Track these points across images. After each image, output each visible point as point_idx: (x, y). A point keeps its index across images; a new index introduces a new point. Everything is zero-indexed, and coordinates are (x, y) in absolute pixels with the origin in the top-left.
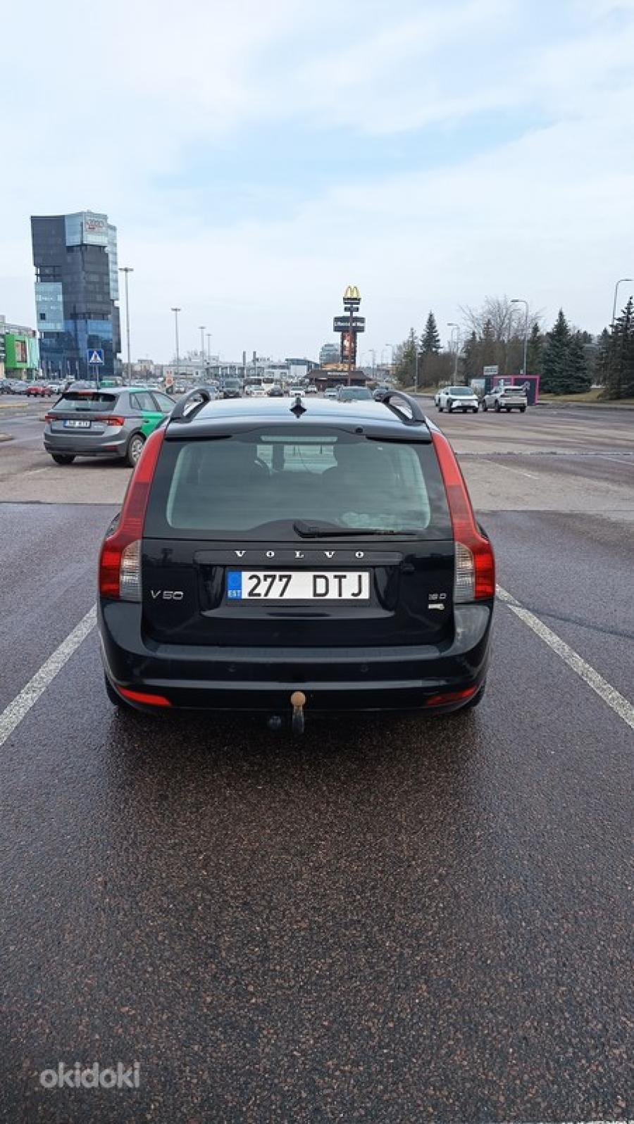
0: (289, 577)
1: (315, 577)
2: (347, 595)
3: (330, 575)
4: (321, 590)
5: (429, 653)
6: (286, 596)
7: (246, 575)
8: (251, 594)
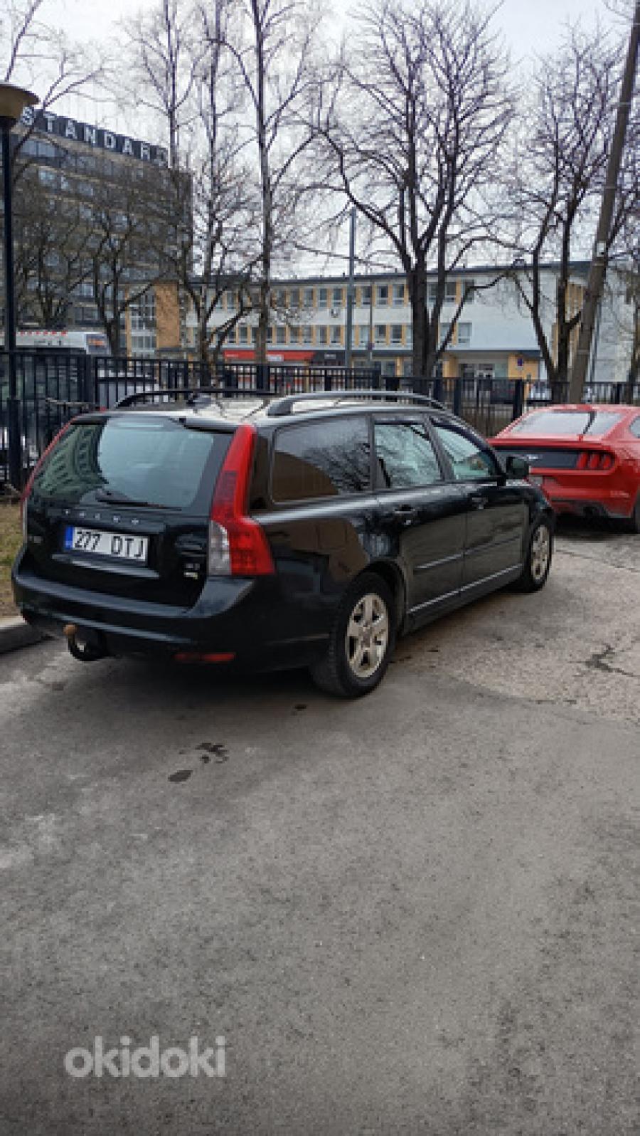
0: (99, 535)
1: (115, 537)
2: (132, 556)
3: (123, 537)
4: (116, 549)
5: (172, 612)
6: (97, 550)
7: (76, 530)
8: (77, 546)
